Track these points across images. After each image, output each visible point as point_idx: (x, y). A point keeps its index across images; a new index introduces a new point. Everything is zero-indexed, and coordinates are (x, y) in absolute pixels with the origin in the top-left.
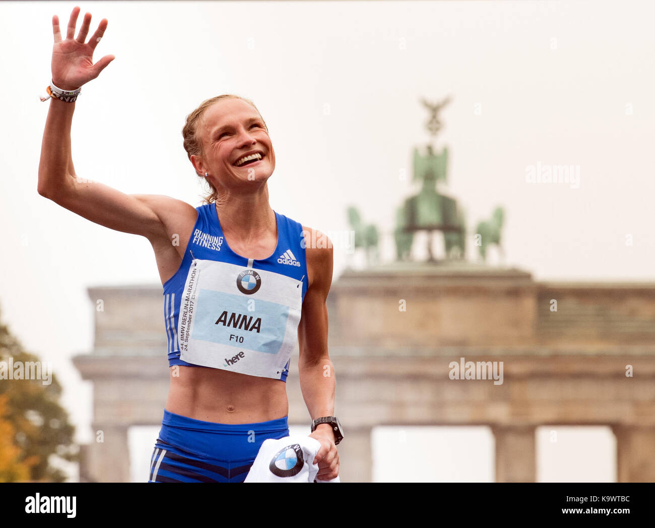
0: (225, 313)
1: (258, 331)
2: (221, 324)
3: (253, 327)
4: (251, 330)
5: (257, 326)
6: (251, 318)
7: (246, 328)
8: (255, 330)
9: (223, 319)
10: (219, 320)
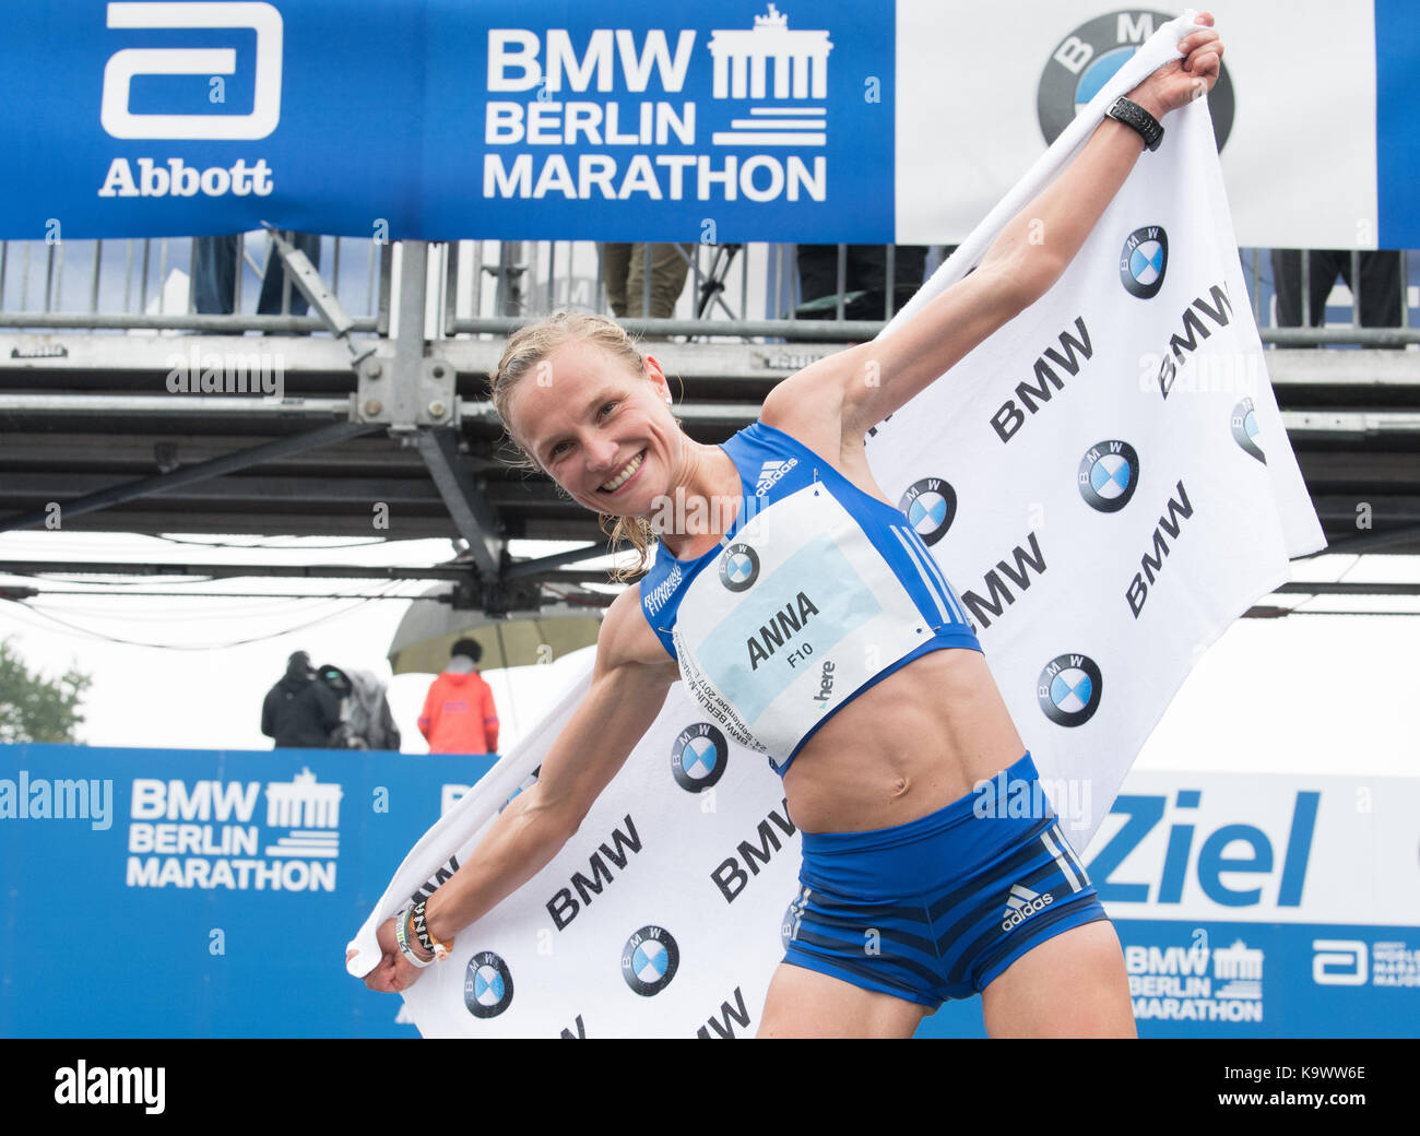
0: (752, 642)
1: (816, 612)
2: (761, 661)
3: (804, 614)
4: (805, 622)
5: (806, 607)
6: (789, 607)
7: (797, 627)
8: (810, 616)
9: (756, 652)
10: (754, 659)
